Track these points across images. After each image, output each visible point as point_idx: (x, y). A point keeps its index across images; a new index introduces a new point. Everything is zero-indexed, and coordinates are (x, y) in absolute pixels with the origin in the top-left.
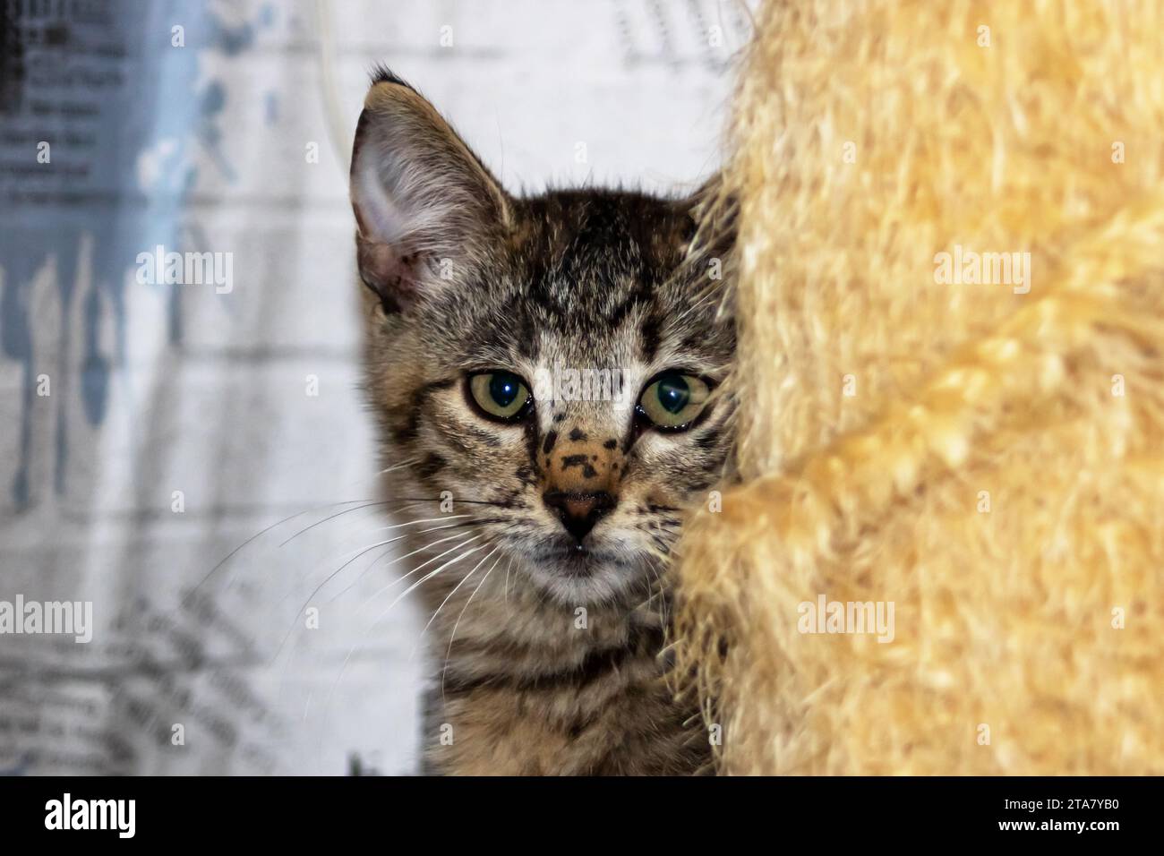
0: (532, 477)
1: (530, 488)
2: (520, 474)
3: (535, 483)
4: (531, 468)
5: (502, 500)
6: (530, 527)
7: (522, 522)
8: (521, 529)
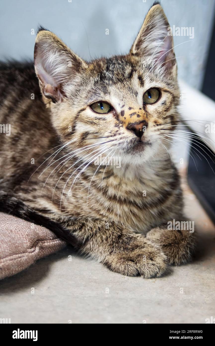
0: (121, 125)
1: (121, 128)
2: (116, 126)
3: (122, 126)
4: (119, 123)
5: (113, 134)
6: (124, 139)
7: (121, 138)
8: (121, 141)
